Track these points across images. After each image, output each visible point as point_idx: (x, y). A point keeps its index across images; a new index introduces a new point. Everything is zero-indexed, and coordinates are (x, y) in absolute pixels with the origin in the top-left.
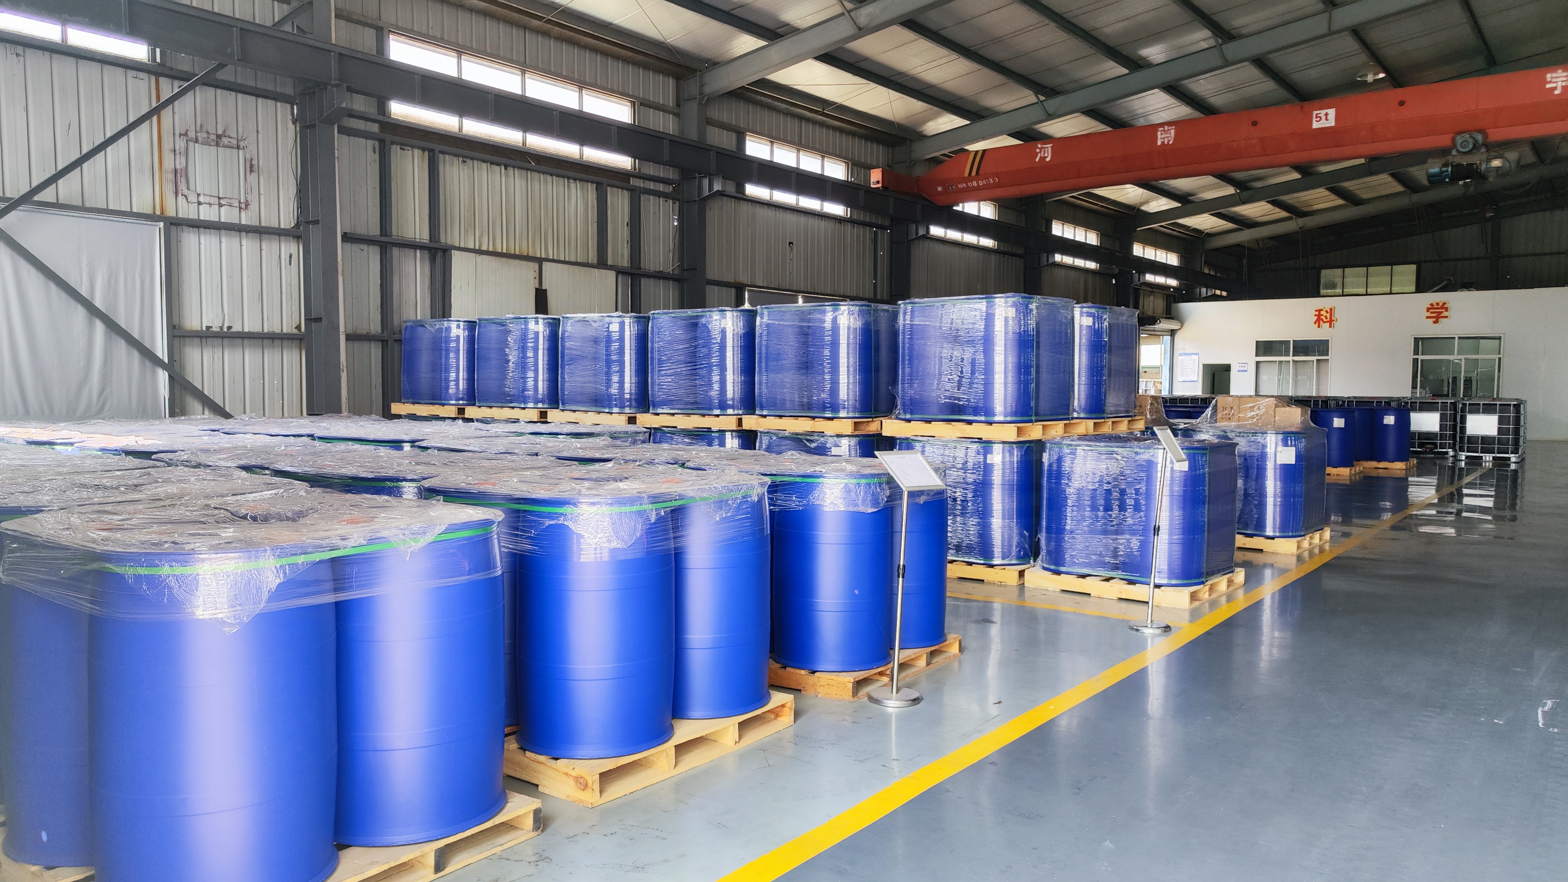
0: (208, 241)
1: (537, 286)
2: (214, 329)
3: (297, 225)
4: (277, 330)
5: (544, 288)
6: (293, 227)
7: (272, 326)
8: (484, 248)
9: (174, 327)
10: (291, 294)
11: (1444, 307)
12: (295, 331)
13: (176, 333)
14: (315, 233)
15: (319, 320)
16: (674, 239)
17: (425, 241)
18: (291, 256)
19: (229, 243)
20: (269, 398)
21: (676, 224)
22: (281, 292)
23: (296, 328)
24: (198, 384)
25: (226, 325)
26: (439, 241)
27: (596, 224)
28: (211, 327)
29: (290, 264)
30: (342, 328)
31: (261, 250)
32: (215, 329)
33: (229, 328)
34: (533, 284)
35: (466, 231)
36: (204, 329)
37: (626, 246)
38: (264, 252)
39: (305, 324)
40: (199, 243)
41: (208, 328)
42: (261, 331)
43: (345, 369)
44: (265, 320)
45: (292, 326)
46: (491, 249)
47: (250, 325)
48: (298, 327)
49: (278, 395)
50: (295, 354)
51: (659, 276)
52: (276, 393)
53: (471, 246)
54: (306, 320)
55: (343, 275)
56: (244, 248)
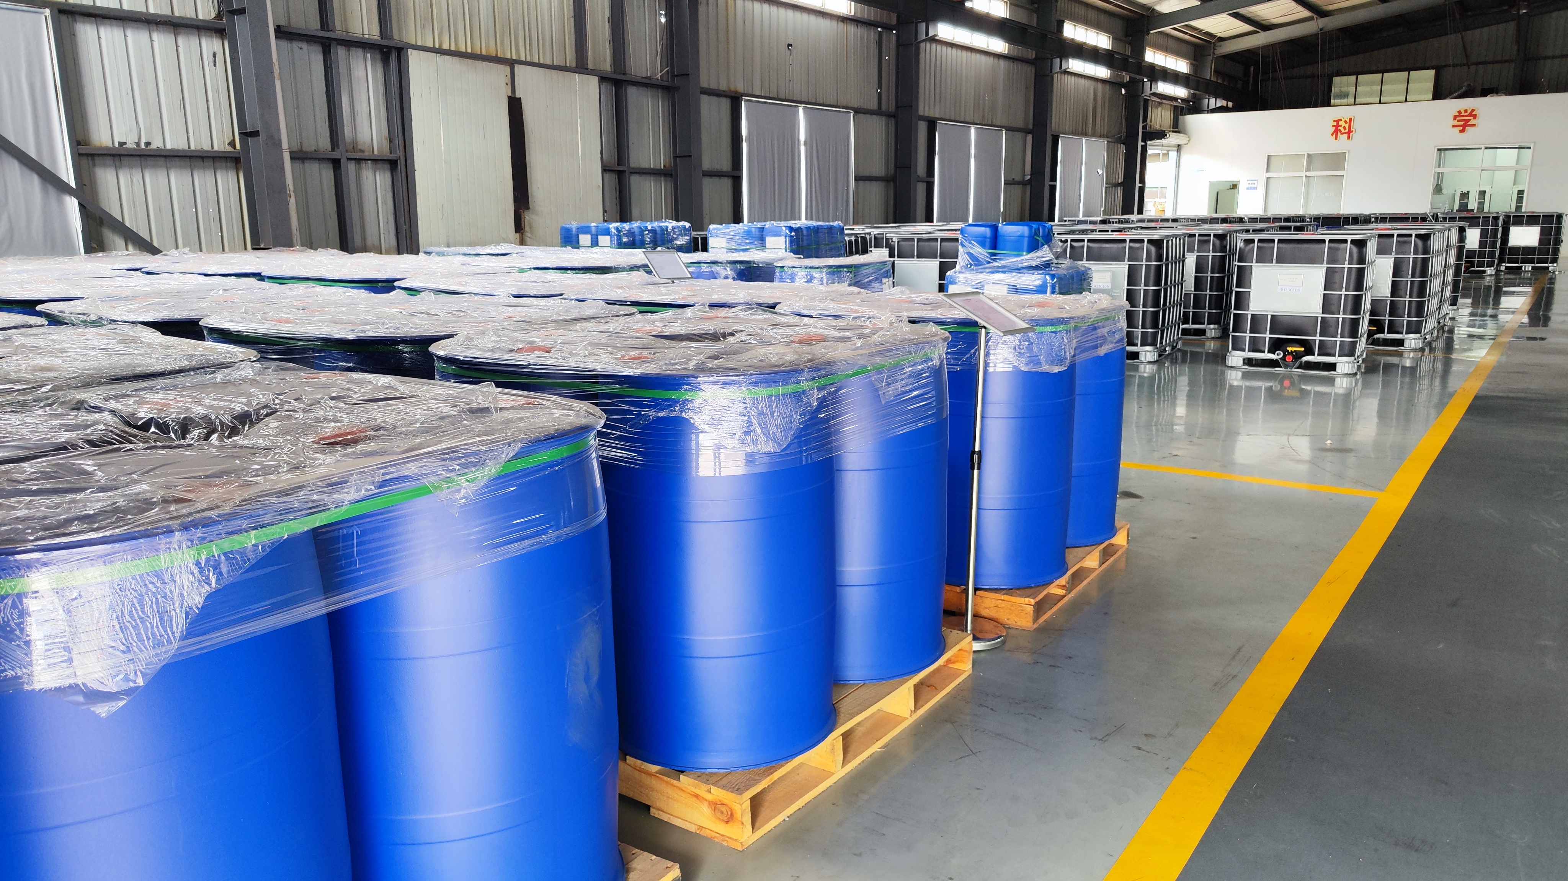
0: (110, 35)
1: (510, 95)
2: (129, 145)
3: (219, 16)
4: (207, 147)
5: (517, 96)
6: (214, 18)
7: (200, 142)
8: (446, 46)
9: (79, 143)
10: (220, 103)
11: (1473, 114)
12: (229, 149)
13: (83, 149)
14: (241, 25)
15: (255, 134)
16: (662, 39)
17: (376, 37)
18: (214, 55)
19: (136, 37)
20: (205, 229)
21: (663, 20)
22: (207, 101)
23: (229, 144)
24: (117, 215)
25: (143, 141)
26: (391, 38)
27: (572, 19)
28: (125, 143)
29: (215, 65)
30: (285, 145)
31: (177, 46)
32: (131, 145)
33: (148, 144)
34: (506, 91)
35: (423, 27)
36: (117, 145)
37: (608, 47)
38: (181, 50)
39: (240, 139)
40: (99, 37)
41: (122, 144)
42: (187, 148)
43: (292, 194)
44: (191, 134)
45: (224, 142)
46: (453, 48)
47: (174, 142)
48: (232, 144)
49: (215, 226)
50: (231, 176)
51: (646, 84)
52: (212, 224)
53: (430, 44)
54: (240, 134)
55: (281, 79)
56: (156, 44)
